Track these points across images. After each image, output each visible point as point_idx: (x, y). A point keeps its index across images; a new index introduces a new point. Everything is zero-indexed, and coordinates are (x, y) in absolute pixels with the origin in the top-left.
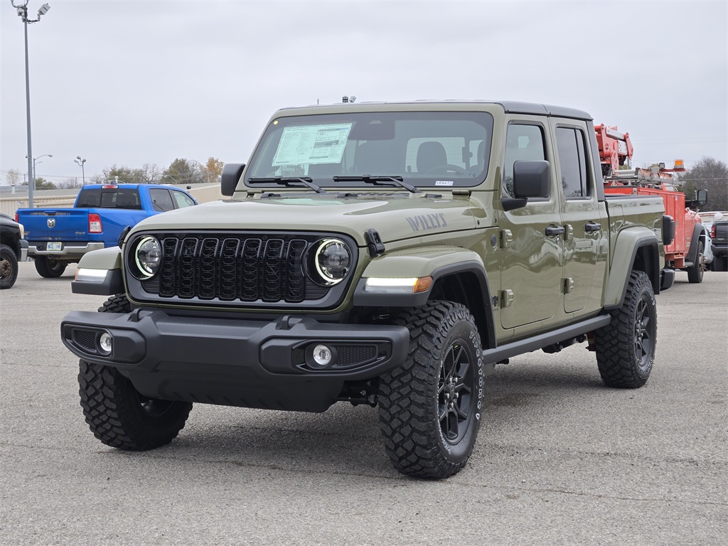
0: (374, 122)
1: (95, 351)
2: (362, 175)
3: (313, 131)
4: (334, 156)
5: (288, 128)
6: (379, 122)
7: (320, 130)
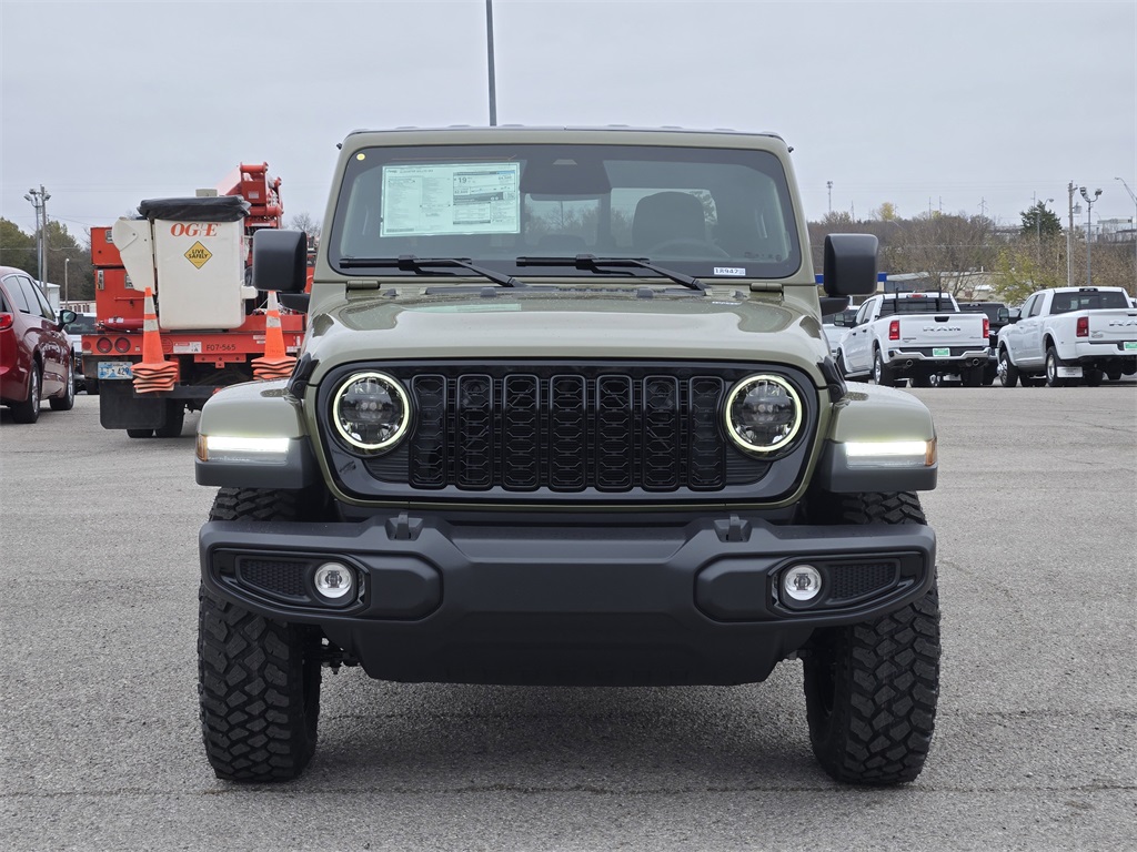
0: (559, 162)
1: (306, 599)
2: (572, 255)
3: (444, 174)
4: (504, 220)
5: (392, 168)
6: (571, 162)
7: (458, 174)
